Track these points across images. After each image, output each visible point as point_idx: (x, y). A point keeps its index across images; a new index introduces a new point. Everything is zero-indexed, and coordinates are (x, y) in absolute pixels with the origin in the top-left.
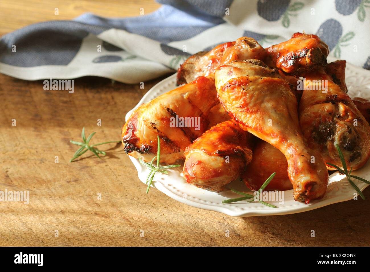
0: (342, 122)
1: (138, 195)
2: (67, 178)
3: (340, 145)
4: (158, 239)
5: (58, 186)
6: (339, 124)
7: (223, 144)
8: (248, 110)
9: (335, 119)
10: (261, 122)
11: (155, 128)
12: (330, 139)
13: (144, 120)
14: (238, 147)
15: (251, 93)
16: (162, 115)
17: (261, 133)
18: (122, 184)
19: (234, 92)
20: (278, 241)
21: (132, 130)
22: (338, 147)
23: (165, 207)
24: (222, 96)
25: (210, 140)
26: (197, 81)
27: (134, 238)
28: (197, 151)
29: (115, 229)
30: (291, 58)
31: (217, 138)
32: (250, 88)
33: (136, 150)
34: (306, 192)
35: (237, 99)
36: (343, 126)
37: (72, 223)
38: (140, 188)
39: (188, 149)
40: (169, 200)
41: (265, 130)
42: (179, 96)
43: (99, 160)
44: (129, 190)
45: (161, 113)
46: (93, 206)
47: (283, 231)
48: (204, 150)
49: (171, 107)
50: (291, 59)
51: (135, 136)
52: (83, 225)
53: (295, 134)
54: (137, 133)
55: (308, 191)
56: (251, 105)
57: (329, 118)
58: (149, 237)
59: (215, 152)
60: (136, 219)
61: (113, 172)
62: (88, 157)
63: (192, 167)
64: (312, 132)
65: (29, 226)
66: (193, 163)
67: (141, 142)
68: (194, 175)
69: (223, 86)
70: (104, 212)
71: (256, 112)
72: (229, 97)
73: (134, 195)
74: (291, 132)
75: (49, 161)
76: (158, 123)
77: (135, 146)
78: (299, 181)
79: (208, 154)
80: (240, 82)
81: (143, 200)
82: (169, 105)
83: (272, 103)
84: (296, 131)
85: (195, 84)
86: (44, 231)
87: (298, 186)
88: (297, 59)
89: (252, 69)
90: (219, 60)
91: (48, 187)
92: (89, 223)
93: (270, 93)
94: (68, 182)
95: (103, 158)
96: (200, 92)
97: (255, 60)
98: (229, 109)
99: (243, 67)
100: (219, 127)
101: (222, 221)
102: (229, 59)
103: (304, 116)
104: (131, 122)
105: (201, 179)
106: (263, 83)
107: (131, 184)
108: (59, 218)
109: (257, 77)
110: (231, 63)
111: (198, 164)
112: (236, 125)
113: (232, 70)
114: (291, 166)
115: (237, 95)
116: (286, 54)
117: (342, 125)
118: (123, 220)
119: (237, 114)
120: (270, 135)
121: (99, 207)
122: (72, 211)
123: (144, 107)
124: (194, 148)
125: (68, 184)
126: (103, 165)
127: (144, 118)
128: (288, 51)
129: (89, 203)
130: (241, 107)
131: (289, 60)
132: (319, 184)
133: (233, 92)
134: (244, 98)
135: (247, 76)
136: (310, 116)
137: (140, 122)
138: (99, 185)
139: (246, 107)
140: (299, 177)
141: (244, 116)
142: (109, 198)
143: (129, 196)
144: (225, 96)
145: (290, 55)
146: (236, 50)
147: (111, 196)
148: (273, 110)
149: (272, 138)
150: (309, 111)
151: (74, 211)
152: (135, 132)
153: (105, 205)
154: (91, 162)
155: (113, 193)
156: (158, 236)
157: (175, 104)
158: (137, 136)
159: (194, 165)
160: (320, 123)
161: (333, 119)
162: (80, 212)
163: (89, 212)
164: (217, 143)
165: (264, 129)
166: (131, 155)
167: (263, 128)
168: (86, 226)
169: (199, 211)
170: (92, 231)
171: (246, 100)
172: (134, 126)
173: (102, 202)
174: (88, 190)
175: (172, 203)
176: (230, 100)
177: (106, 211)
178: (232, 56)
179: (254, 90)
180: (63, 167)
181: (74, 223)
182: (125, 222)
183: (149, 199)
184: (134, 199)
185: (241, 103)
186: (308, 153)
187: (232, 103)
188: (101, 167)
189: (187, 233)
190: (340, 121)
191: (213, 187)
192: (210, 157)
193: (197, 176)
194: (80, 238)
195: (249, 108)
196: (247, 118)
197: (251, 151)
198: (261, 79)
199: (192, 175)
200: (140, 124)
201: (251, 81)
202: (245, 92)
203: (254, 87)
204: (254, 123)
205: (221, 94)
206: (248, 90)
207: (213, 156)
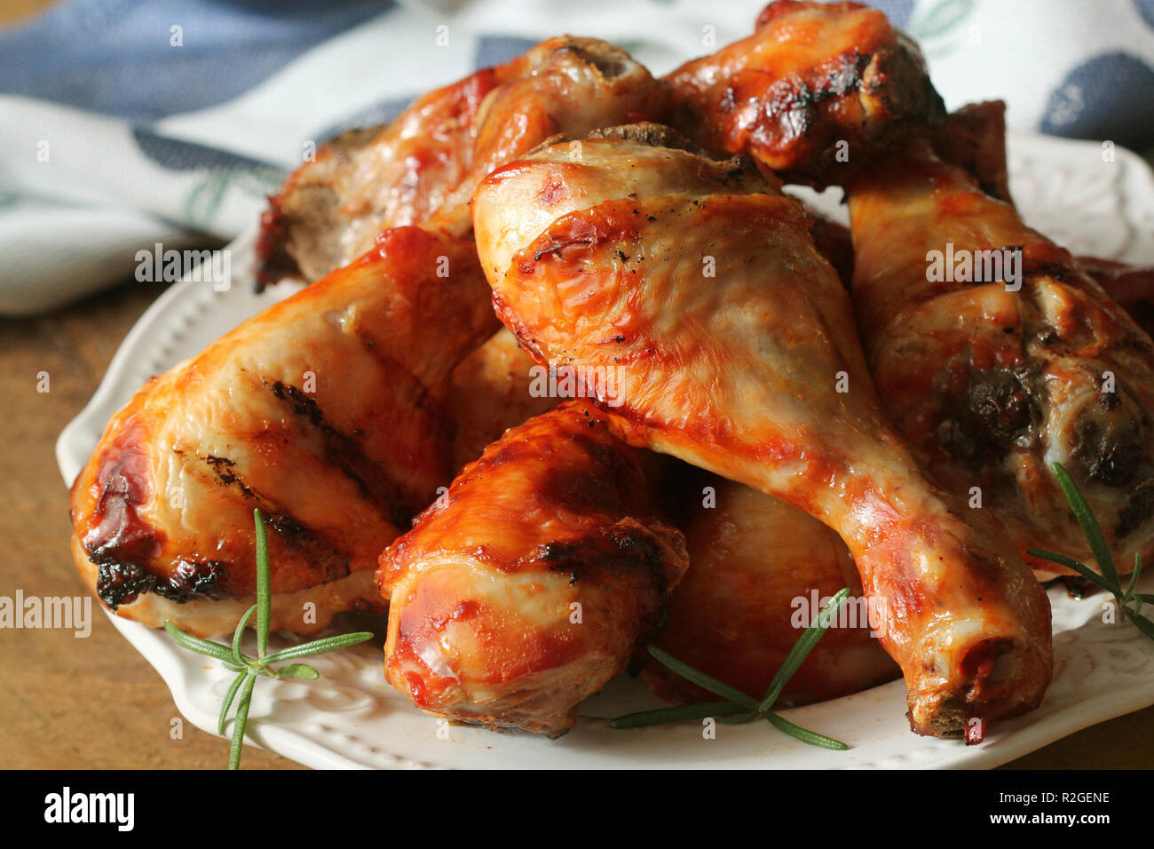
0: (1069, 363)
3: (1075, 468)
6: (1059, 372)
7: (561, 515)
8: (652, 349)
9: (1033, 350)
10: (716, 398)
11: (229, 479)
12: (1024, 441)
13: (175, 447)
14: (625, 521)
15: (662, 269)
16: (254, 416)
17: (721, 448)
18: (76, 750)
19: (582, 277)
21: (126, 500)
22: (1066, 477)
24: (518, 300)
25: (500, 503)
26: (388, 251)
28: (448, 561)
30: (793, 102)
31: (527, 493)
32: (653, 249)
33: (155, 591)
34: (967, 688)
35: (596, 305)
36: (1080, 377)
39: (400, 556)
41: (740, 432)
42: (316, 325)
45: (247, 408)
48: (480, 552)
49: (290, 377)
50: (794, 106)
51: (145, 527)
54: (152, 513)
55: (976, 682)
56: (664, 326)
57: (1008, 349)
59: (532, 553)
63: (433, 634)
64: (935, 418)
66: (436, 615)
67: (172, 547)
68: (449, 670)
69: (522, 254)
71: (691, 356)
72: (559, 301)
74: (855, 430)
76: (239, 455)
77: (147, 570)
78: (931, 644)
79: (502, 568)
80: (602, 225)
82: (280, 371)
83: (758, 309)
84: (879, 424)
85: (382, 266)
87: (930, 668)
88: (818, 105)
89: (644, 164)
90: (448, 152)
96: (407, 297)
97: (643, 126)
100: (524, 444)
102: (517, 138)
103: (892, 353)
104: (115, 464)
105: (485, 681)
106: (707, 219)
109: (675, 195)
110: (541, 149)
111: (463, 617)
112: (592, 424)
113: (558, 175)
114: (881, 580)
115: (594, 288)
116: (767, 87)
117: (1073, 373)
120: (766, 452)
123: (162, 393)
124: (432, 547)
127: (171, 441)
128: (772, 76)
130: (618, 340)
131: (784, 111)
132: (1026, 646)
133: (574, 276)
134: (628, 297)
135: (633, 195)
136: (923, 351)
137: (157, 460)
139: (644, 335)
140: (931, 625)
141: (638, 378)
144: (537, 300)
145: (785, 90)
146: (539, 93)
148: (767, 340)
149: (776, 463)
150: (911, 328)
152: (138, 509)
158: (154, 525)
159: (443, 624)
160: (967, 375)
161: (1024, 353)
164: (533, 515)
165: (734, 426)
166: (127, 616)
167: (729, 424)
171: (640, 306)
172: (130, 480)
176: (565, 312)
178: (529, 120)
179: (673, 257)
185: (620, 319)
186: (949, 512)
187: (572, 327)
190: (1060, 359)
191: (540, 711)
192: (515, 577)
193: (465, 670)
195: (656, 342)
196: (653, 387)
197: (680, 533)
198: (696, 203)
199: (446, 673)
200: (160, 466)
201: (652, 219)
202: (634, 272)
203: (668, 242)
204: (686, 406)
205: (516, 290)
206: (643, 259)
207: (528, 574)
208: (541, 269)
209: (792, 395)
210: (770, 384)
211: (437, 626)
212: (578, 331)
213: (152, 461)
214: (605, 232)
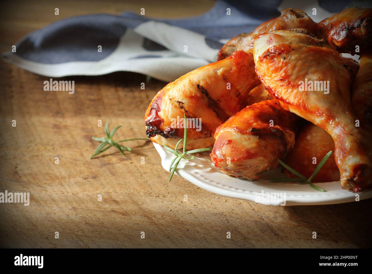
1: (165, 192)
2: (84, 175)
4: (182, 237)
5: (72, 183)
7: (259, 122)
8: (289, 83)
10: (304, 98)
11: (182, 108)
13: (170, 98)
14: (276, 126)
15: (293, 63)
16: (191, 92)
17: (304, 111)
18: (147, 181)
19: (274, 63)
20: (324, 242)
21: (156, 111)
23: (195, 205)
24: (260, 69)
25: (244, 118)
26: (234, 56)
27: (155, 237)
28: (228, 130)
29: (133, 227)
31: (252, 116)
32: (292, 57)
33: (160, 134)
34: (354, 177)
35: (277, 70)
37: (84, 220)
38: (167, 186)
39: (218, 129)
40: (200, 199)
41: (309, 107)
42: (211, 72)
43: (124, 157)
44: (154, 187)
45: (189, 90)
46: (111, 203)
47: (330, 232)
48: (235, 128)
49: (202, 84)
50: (344, 30)
51: (159, 117)
52: (96, 222)
53: (344, 112)
54: (162, 114)
55: (356, 175)
56: (293, 77)
58: (172, 235)
59: (248, 130)
60: (159, 217)
61: (138, 169)
62: (111, 155)
63: (220, 148)
65: (34, 222)
66: (222, 143)
67: (165, 123)
68: (222, 156)
69: (261, 56)
70: (123, 209)
72: (268, 69)
73: (160, 193)
74: (340, 110)
75: (66, 158)
76: (185, 101)
77: (159, 128)
78: (346, 164)
79: (240, 133)
80: (280, 49)
81: (170, 198)
82: (199, 82)
83: (318, 75)
85: (232, 60)
86: (50, 227)
87: (346, 171)
88: (350, 30)
89: (296, 36)
91: (61, 183)
92: (104, 220)
93: (317, 63)
94: (85, 179)
95: (128, 155)
96: (237, 68)
97: (301, 29)
98: (267, 84)
99: (286, 35)
100: (256, 105)
101: (259, 220)
104: (156, 102)
105: (231, 161)
106: (308, 52)
107: (158, 182)
108: (70, 215)
109: (301, 45)
110: (274, 32)
111: (228, 144)
113: (273, 37)
114: (338, 148)
115: (277, 66)
116: (339, 25)
118: (144, 217)
119: (277, 89)
120: (315, 113)
121: (117, 204)
122: (86, 208)
124: (225, 127)
125: (84, 181)
126: (128, 162)
127: (169, 96)
128: (340, 21)
129: (107, 200)
130: (281, 80)
131: (342, 31)
133: (272, 62)
134: (285, 69)
135: (290, 43)
136: (364, 94)
137: (165, 101)
138: (120, 182)
139: (288, 79)
140: (347, 159)
141: (285, 91)
142: (130, 196)
143: (153, 194)
144: (263, 68)
145: (343, 25)
146: (281, 21)
147: (133, 194)
149: (318, 116)
150: (363, 88)
151: (88, 208)
152: (158, 113)
153: (125, 203)
154: (114, 159)
155: (135, 191)
156: (182, 235)
157: (207, 80)
158: (162, 117)
162: (95, 209)
163: (104, 209)
164: (252, 121)
165: (308, 105)
166: (155, 142)
168: (100, 223)
169: (233, 210)
170: (106, 228)
171: (287, 71)
172: (158, 105)
173: (122, 200)
174: (107, 187)
175: (202, 201)
176: (269, 72)
177: (125, 208)
178: (276, 27)
179: (297, 60)
180: (82, 164)
181: (86, 220)
182: (146, 220)
183: (177, 197)
184: (159, 197)
185: (282, 74)
186: (358, 132)
187: (271, 76)
188: (125, 165)
189: (217, 232)
192: (243, 135)
193: (226, 157)
194: (92, 235)
195: (290, 81)
196: (289, 93)
197: (293, 133)
198: (306, 47)
199: (221, 157)
200: (165, 102)
201: (293, 49)
202: (286, 62)
203: (297, 56)
204: (296, 99)
205: (259, 66)
206: (289, 59)
207: (246, 135)
208: (265, 60)
209: (324, 99)
210: (319, 96)
211: (222, 145)
212: (272, 77)
213: (163, 101)
214: (280, 51)
